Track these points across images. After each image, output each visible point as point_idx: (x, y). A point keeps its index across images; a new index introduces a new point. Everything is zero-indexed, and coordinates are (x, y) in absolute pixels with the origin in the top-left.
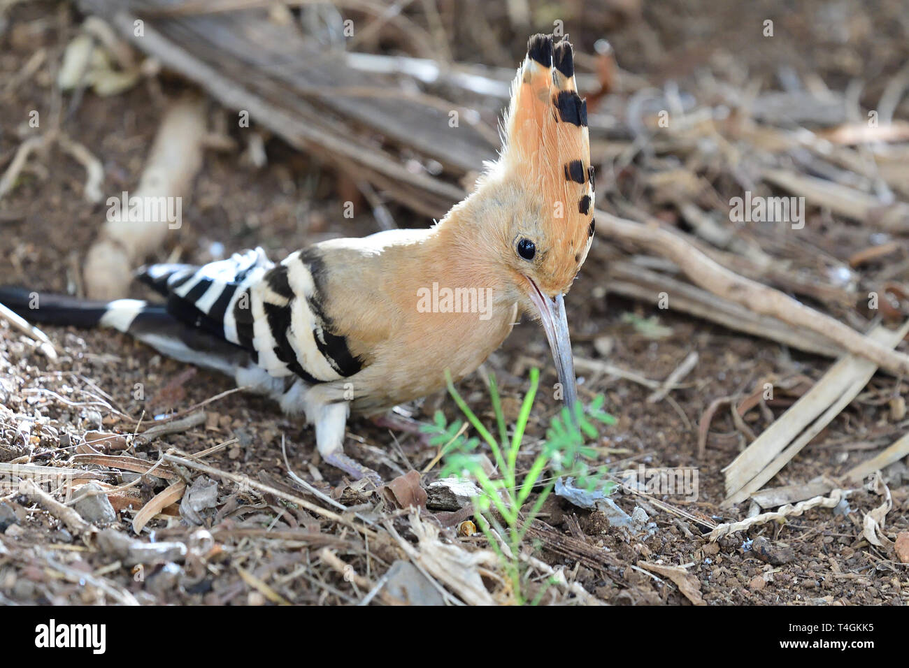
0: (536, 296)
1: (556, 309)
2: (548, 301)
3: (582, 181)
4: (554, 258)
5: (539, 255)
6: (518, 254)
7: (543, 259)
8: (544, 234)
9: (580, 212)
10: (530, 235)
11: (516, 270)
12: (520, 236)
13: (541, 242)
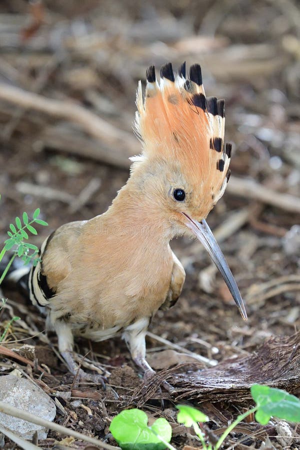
0: (190, 224)
1: (205, 228)
2: (199, 225)
3: (219, 150)
4: (197, 196)
5: (188, 196)
6: (175, 200)
7: (191, 198)
8: (187, 182)
9: (217, 169)
10: (179, 185)
11: (175, 211)
12: (172, 189)
13: (187, 187)
